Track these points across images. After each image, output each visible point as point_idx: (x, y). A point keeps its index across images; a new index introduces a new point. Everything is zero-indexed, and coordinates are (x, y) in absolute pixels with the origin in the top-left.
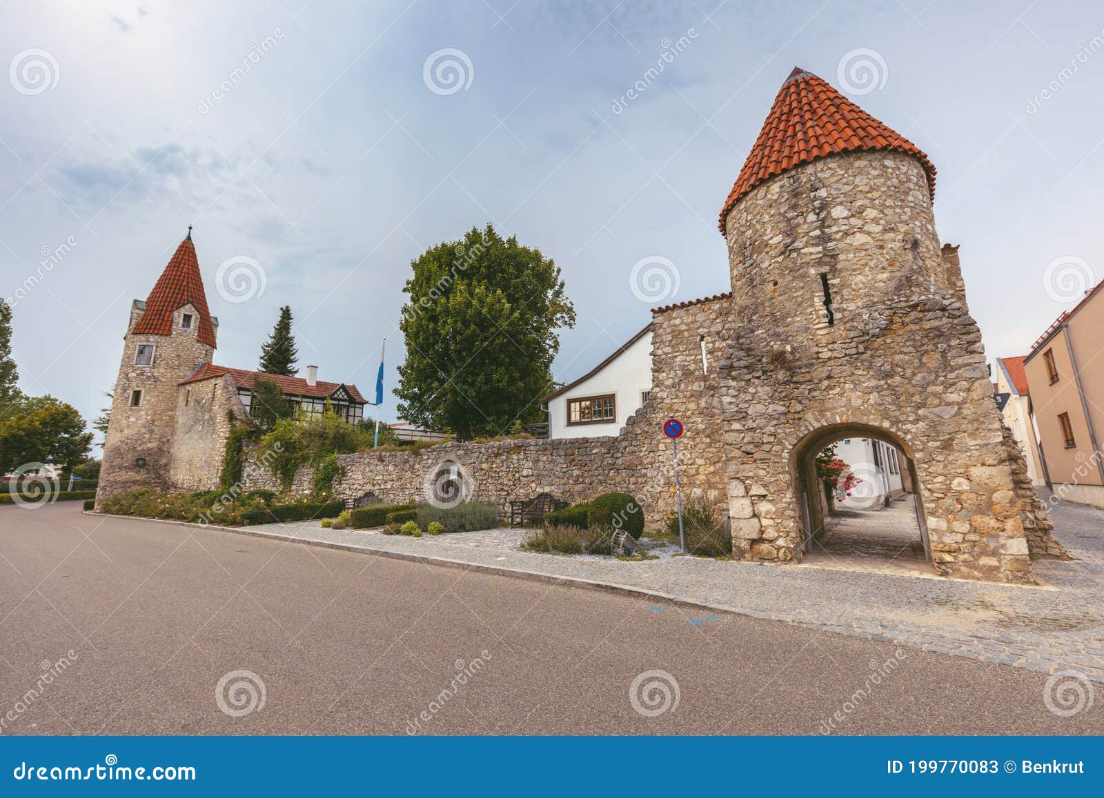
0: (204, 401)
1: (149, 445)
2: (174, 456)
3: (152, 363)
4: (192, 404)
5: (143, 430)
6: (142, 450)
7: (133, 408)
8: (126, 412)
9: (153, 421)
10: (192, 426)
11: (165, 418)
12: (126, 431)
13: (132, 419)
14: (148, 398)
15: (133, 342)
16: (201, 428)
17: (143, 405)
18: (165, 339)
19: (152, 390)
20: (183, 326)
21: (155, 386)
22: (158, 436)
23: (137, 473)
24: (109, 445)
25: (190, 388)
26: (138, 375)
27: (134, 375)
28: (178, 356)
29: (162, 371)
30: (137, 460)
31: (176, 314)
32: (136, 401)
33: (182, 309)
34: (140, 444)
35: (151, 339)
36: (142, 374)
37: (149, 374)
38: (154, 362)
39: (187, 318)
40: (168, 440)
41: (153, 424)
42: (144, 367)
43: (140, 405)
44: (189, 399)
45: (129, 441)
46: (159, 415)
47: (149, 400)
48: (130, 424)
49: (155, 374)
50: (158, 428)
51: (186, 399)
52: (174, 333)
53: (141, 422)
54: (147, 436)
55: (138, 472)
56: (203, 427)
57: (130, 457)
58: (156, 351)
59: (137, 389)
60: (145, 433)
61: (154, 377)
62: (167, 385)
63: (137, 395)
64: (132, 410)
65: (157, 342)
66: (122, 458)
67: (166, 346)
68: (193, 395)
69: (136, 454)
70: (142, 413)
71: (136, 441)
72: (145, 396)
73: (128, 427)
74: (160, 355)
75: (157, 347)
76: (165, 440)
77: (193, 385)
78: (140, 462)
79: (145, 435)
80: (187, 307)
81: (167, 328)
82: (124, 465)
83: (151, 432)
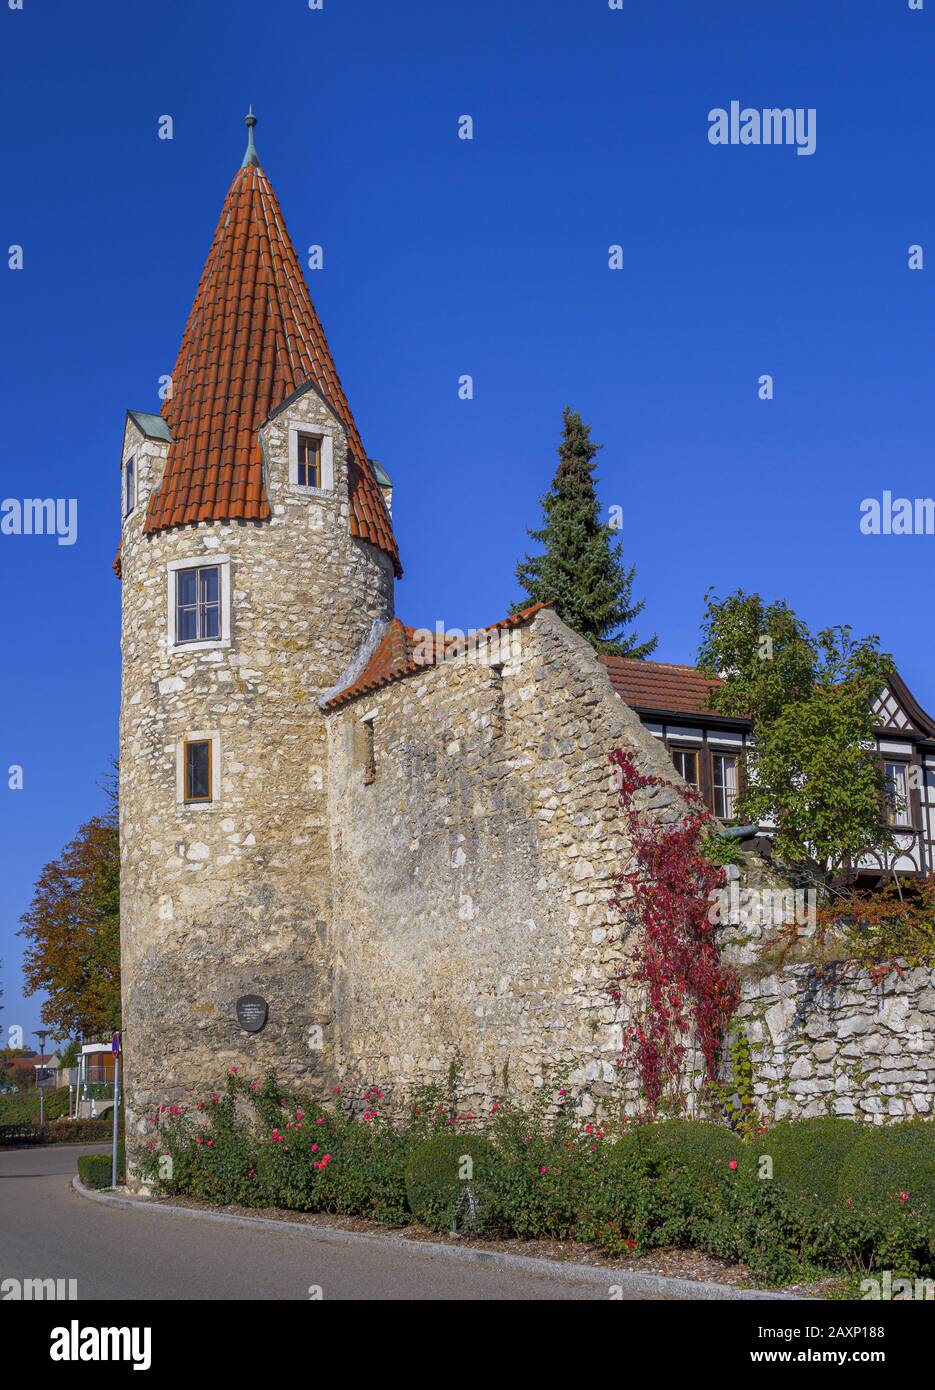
0: (454, 747)
1: (267, 947)
2: (353, 983)
3: (226, 633)
4: (394, 768)
5: (241, 891)
6: (250, 965)
7: (194, 807)
8: (176, 828)
9: (265, 853)
10: (415, 858)
11: (298, 841)
12: (187, 896)
13: (200, 851)
14: (235, 767)
15: (153, 563)
16: (461, 856)
17: (223, 794)
18: (257, 537)
19: (245, 734)
20: (301, 481)
21: (252, 719)
22: (287, 911)
23: (243, 1049)
24: (140, 952)
25: (374, 713)
26: (193, 682)
27: (179, 685)
28: (304, 598)
29: (263, 659)
30: (241, 1003)
31: (271, 434)
32: (199, 784)
33: (289, 413)
34: (239, 945)
35: (212, 542)
36: (201, 678)
37: (224, 677)
38: (235, 630)
39: (309, 443)
40: (322, 927)
41: (265, 863)
42: (207, 652)
43: (215, 794)
44: (381, 754)
45: (201, 933)
46: (278, 828)
47: (242, 776)
48: (197, 867)
49: (244, 675)
50: (283, 879)
51: (365, 757)
52: (279, 509)
53: (228, 859)
54: (256, 912)
55: (249, 1049)
56: (472, 854)
57: (216, 992)
58: (233, 586)
59: (195, 736)
60: (250, 903)
61: (242, 686)
62: (288, 715)
63: (198, 754)
64: (189, 818)
65: (231, 549)
66: (191, 1000)
67: (260, 563)
68: (394, 736)
69: (232, 980)
70: (228, 825)
71: (226, 929)
72: (224, 760)
73: (191, 879)
74: (248, 598)
75: (234, 569)
76: (309, 924)
77: (384, 696)
78: (252, 1013)
79: (250, 909)
80: (303, 405)
81: (252, 494)
82: (201, 1025)
83: (266, 894)
